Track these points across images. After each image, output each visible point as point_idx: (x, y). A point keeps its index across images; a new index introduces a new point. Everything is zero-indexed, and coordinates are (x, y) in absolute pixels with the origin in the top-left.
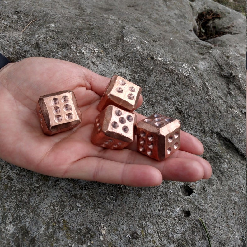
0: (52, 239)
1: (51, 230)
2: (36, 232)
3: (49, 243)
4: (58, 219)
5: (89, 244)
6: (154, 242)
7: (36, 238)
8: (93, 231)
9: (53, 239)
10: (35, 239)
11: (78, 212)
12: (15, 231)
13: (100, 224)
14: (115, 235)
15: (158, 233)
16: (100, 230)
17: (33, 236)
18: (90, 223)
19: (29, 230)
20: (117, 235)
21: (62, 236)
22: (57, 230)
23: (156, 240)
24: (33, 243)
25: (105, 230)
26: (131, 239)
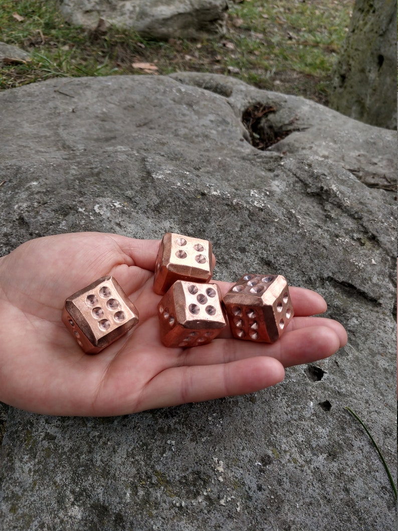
0: (148, 505)
1: (141, 493)
2: (120, 503)
3: (145, 513)
4: (146, 473)
5: (205, 494)
6: (295, 461)
7: (123, 513)
8: (204, 473)
9: (150, 504)
10: (121, 515)
11: (174, 452)
12: (84, 515)
13: (212, 460)
14: (238, 468)
15: (296, 446)
16: (215, 468)
17: (117, 512)
18: (197, 463)
19: (107, 505)
20: (242, 467)
21: (161, 496)
22: (150, 490)
23: (297, 456)
24: (120, 523)
25: (222, 466)
26: (262, 467)
